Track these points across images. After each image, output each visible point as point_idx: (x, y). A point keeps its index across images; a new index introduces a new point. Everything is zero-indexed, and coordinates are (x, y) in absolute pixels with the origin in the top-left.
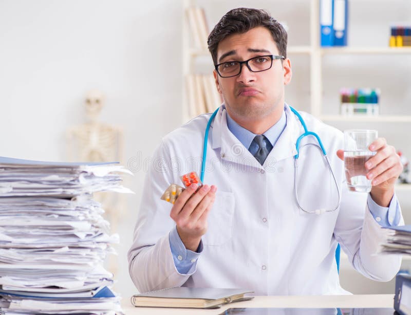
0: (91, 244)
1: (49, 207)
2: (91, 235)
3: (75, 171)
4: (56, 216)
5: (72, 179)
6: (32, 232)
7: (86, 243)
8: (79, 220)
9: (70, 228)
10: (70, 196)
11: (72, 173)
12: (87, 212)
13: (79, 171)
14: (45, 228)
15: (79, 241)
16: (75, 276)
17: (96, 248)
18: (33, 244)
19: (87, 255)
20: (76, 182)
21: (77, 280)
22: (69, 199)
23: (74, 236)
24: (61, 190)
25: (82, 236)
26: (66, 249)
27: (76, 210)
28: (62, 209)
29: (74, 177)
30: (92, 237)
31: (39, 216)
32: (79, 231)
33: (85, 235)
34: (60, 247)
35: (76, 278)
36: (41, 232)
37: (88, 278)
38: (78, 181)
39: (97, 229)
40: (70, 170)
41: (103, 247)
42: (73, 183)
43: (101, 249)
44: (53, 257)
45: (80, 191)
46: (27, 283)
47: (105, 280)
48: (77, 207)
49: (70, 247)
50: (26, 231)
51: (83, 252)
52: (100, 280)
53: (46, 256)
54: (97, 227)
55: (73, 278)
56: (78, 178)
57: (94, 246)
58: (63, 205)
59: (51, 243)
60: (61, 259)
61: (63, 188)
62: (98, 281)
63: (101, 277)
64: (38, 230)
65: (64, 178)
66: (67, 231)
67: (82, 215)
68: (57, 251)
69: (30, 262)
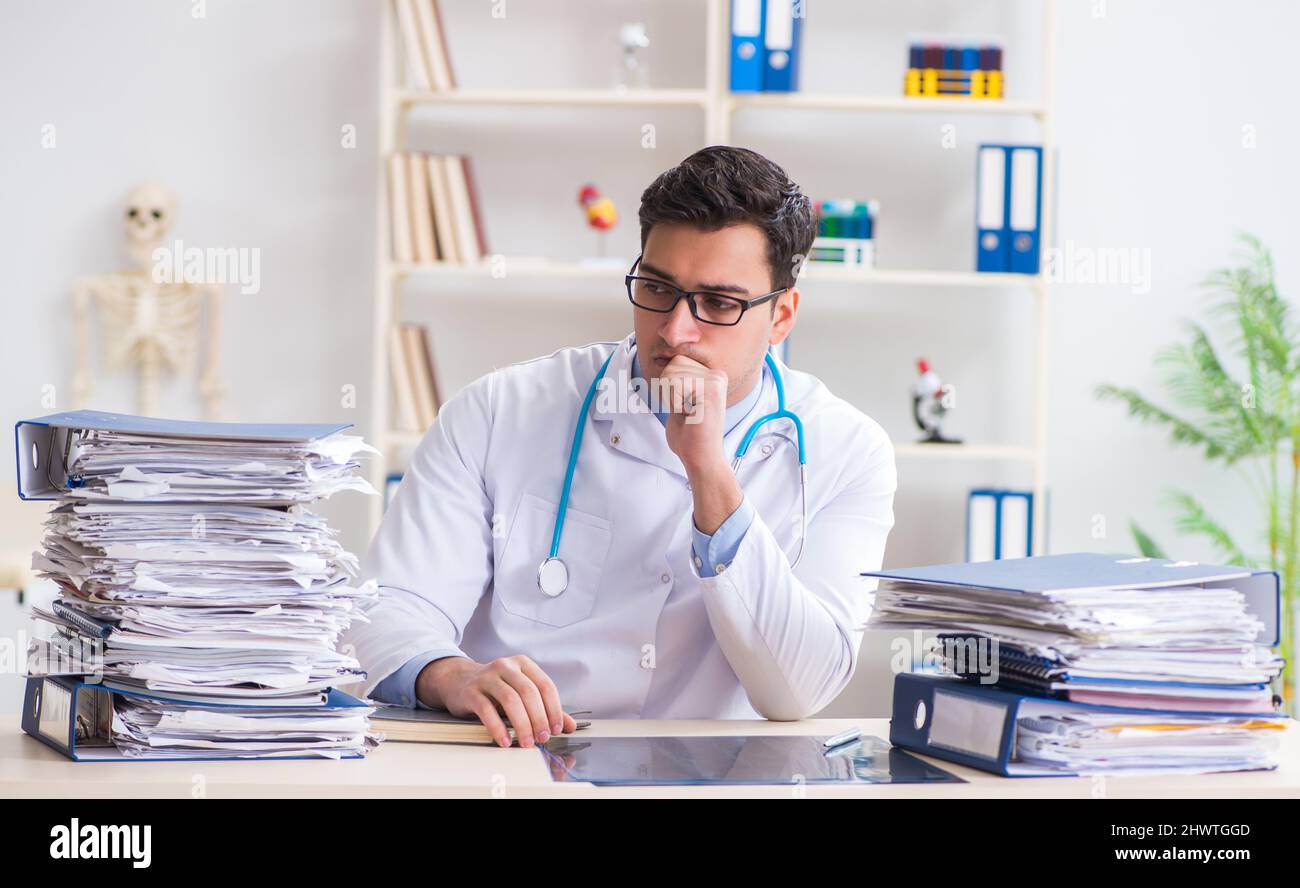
0: (325, 600)
1: (240, 523)
2: (322, 581)
3: (297, 452)
4: (257, 543)
5: (291, 470)
6: (206, 573)
7: (312, 597)
8: (301, 552)
9: (284, 567)
10: (286, 504)
11: (290, 457)
12: (315, 535)
13: (304, 453)
14: (234, 565)
15: (300, 594)
16: (289, 663)
17: (334, 608)
18: (208, 598)
19: (316, 621)
20: (299, 477)
21: (295, 672)
22: (284, 509)
23: (292, 583)
24: (270, 491)
25: (306, 583)
26: (278, 609)
27: (294, 531)
28: (268, 528)
29: (294, 466)
30: (324, 585)
31: (223, 544)
32: (299, 574)
33: (310, 581)
34: (265, 606)
35: (292, 666)
36: (225, 574)
37: (315, 667)
38: (304, 474)
39: (333, 570)
40: (285, 450)
41: (347, 605)
42: (292, 477)
43: (344, 610)
44: (250, 626)
45: (307, 493)
46: (195, 677)
47: (347, 672)
48: (297, 525)
49: (284, 606)
50: (195, 571)
51: (310, 617)
52: (339, 671)
53: (237, 623)
54: (334, 566)
55: (286, 668)
56: (303, 467)
57: (330, 604)
58: (272, 520)
59: (244, 596)
60: (266, 630)
61: (273, 488)
62: (333, 673)
63: (340, 666)
64: (219, 570)
65: (275, 468)
66: (279, 574)
67: (307, 541)
68: (260, 613)
69: (207, 633)
